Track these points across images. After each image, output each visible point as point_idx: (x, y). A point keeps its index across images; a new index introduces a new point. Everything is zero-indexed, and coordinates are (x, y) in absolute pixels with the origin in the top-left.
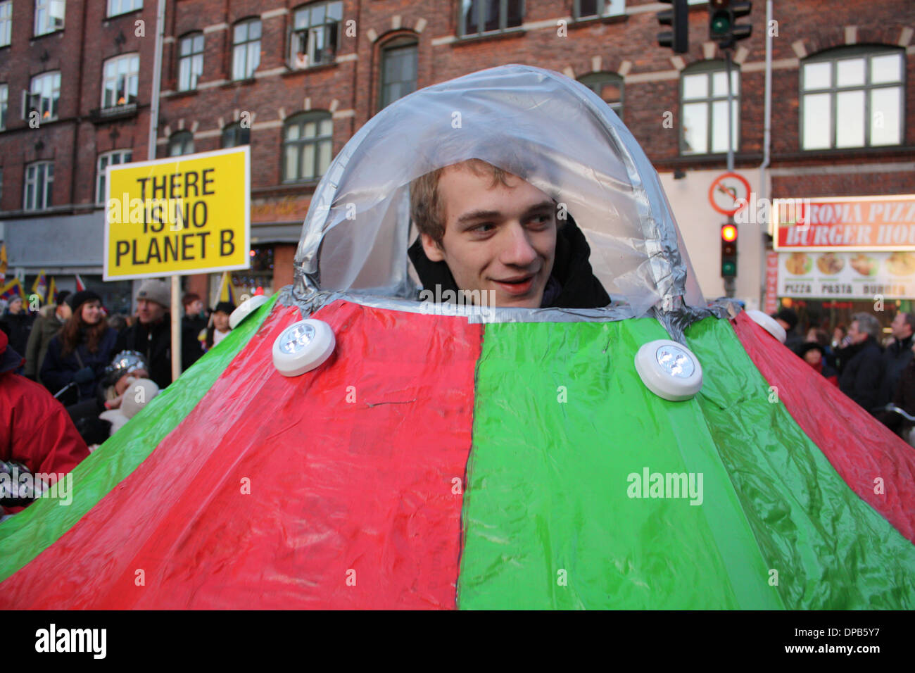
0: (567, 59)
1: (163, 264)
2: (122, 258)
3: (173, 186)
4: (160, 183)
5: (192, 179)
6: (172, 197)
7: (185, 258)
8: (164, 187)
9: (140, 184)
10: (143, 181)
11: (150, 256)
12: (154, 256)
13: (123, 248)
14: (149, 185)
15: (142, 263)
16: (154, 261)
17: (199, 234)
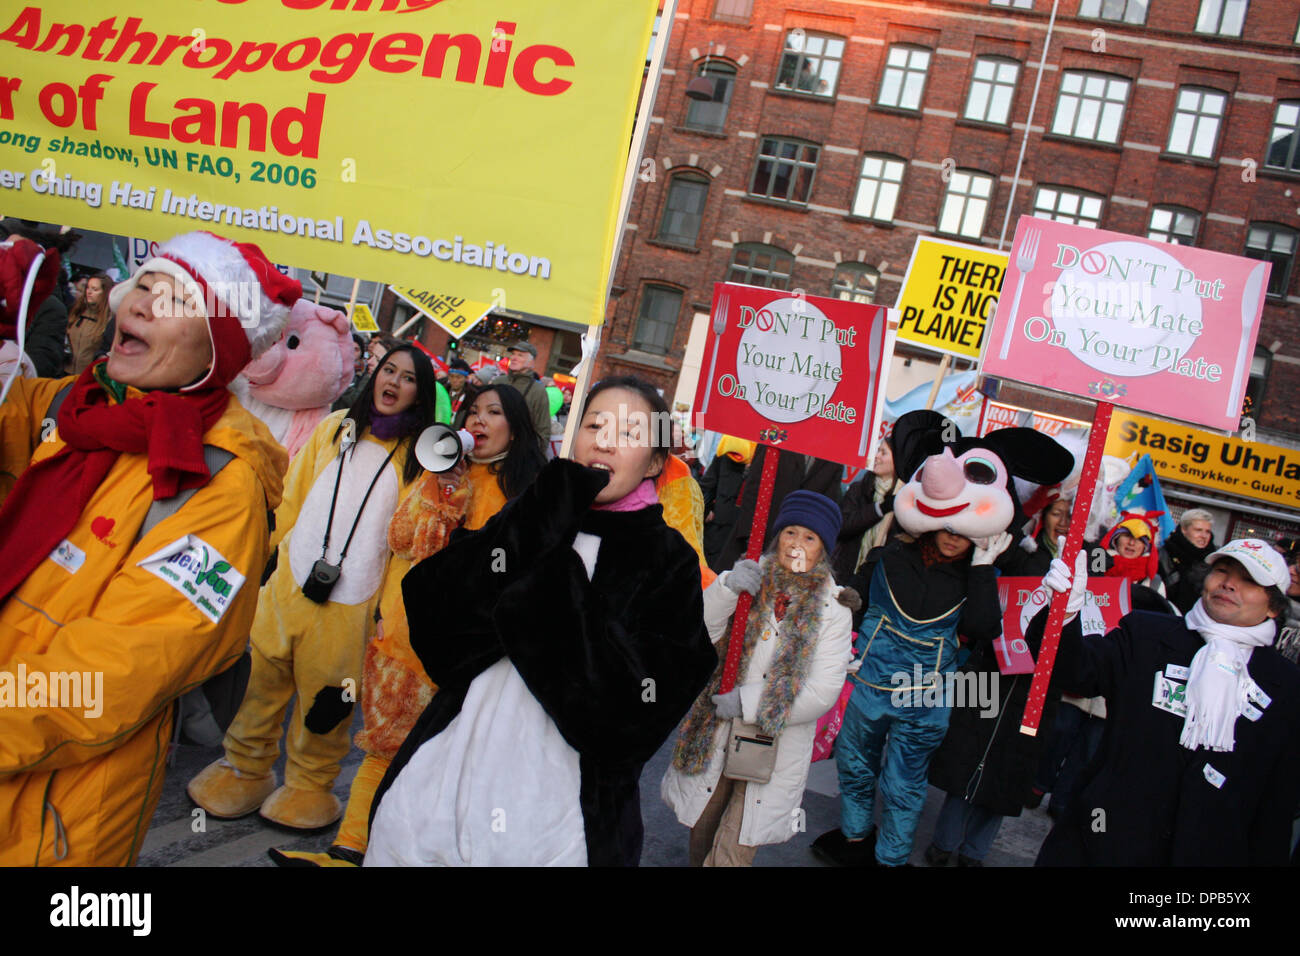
0: (839, 244)
1: (940, 340)
2: (906, 322)
3: (972, 273)
4: (961, 266)
5: (992, 272)
6: (968, 283)
7: (961, 342)
8: (963, 271)
9: (944, 261)
10: (948, 259)
11: (931, 329)
12: (934, 330)
13: (910, 314)
14: (951, 264)
15: (921, 332)
16: (933, 334)
17: (981, 325)
